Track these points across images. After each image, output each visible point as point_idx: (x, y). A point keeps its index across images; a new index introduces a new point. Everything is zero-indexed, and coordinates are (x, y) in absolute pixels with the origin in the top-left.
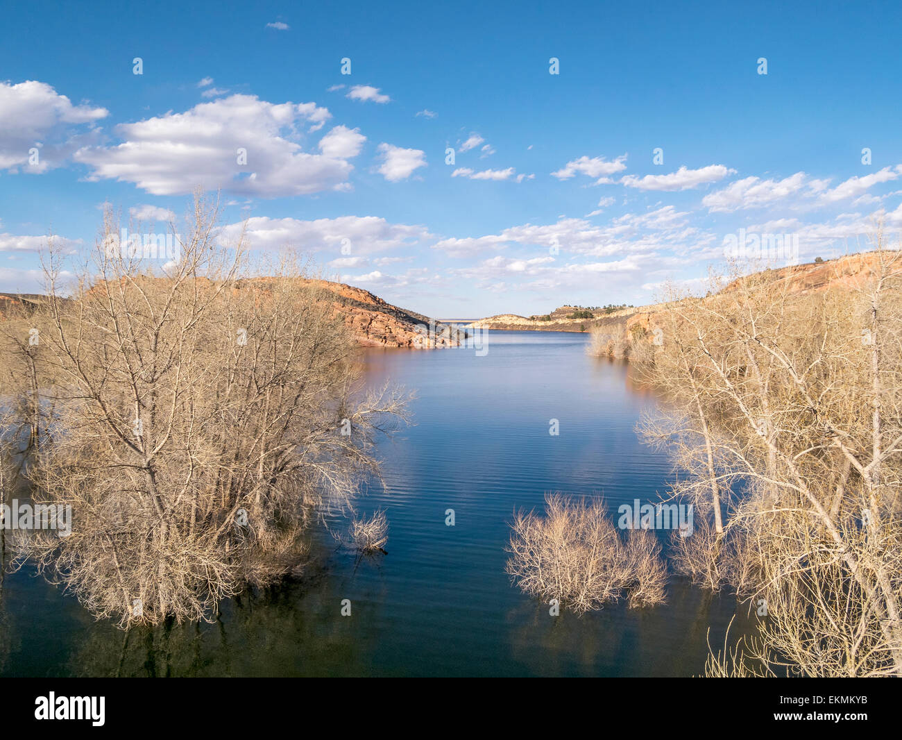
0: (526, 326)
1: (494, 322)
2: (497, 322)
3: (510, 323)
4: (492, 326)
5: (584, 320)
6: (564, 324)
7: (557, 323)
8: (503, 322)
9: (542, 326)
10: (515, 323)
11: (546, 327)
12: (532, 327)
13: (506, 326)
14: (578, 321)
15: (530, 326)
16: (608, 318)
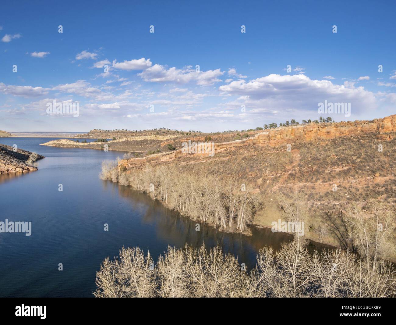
0: (74, 145)
1: (57, 143)
2: (59, 143)
3: (66, 144)
4: (56, 145)
5: (102, 143)
6: (93, 144)
7: (90, 144)
8: (62, 143)
9: (82, 145)
10: (69, 143)
11: (85, 146)
12: (78, 145)
13: (64, 145)
14: (100, 143)
15: (76, 145)
16: (114, 142)
